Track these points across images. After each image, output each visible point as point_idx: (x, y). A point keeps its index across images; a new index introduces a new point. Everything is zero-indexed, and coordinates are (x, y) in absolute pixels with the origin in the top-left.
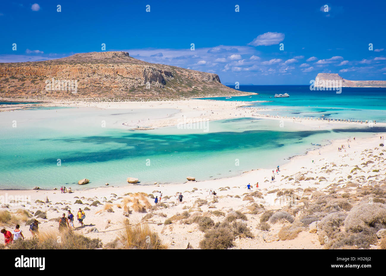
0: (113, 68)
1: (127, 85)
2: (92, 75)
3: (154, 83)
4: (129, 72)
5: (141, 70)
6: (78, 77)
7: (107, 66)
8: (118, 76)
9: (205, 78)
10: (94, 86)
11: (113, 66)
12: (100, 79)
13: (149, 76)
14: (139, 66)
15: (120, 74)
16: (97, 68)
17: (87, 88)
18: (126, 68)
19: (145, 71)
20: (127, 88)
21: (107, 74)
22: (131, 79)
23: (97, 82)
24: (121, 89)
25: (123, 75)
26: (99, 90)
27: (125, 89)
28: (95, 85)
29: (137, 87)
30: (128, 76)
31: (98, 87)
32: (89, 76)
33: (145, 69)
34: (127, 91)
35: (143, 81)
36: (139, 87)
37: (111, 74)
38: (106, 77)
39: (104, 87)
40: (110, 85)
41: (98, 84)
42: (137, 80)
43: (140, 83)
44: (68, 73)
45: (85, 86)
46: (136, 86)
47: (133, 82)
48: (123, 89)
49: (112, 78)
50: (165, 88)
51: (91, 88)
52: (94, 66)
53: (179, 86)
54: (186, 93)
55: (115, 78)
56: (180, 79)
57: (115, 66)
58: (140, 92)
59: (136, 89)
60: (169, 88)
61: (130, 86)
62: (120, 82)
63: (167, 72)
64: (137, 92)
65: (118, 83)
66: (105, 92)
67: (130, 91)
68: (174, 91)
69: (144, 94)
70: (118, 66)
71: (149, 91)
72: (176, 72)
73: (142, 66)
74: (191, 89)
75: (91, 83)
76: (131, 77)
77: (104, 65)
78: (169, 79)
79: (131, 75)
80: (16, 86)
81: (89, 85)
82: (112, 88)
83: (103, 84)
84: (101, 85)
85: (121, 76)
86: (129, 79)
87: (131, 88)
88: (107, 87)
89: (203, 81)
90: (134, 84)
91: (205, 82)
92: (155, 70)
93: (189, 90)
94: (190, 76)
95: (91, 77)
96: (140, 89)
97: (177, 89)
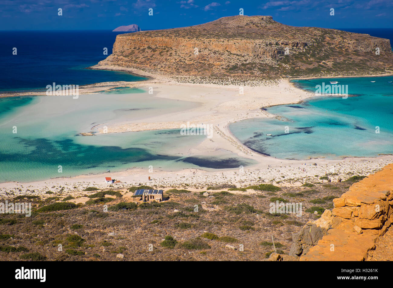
0: (223, 43)
2: (203, 50)
3: (265, 60)
4: (237, 48)
5: (250, 46)
6: (191, 52)
7: (218, 41)
8: (226, 51)
9: (360, 47)
10: (199, 62)
11: (223, 42)
12: (209, 54)
14: (249, 41)
15: (229, 50)
16: (209, 43)
17: (193, 64)
18: (235, 43)
20: (229, 66)
21: (217, 49)
22: (237, 55)
23: (204, 58)
24: (221, 67)
25: (231, 51)
26: (202, 67)
27: (226, 67)
28: (201, 61)
29: (240, 66)
30: (235, 52)
31: (203, 63)
33: (256, 44)
34: (226, 69)
35: (251, 57)
36: (243, 65)
37: (220, 49)
38: (215, 53)
39: (208, 65)
40: (213, 62)
42: (243, 57)
43: (246, 61)
44: (183, 47)
46: (240, 64)
47: (238, 59)
48: (224, 67)
49: (220, 54)
50: (278, 65)
51: (196, 64)
52: (207, 41)
53: (303, 62)
54: (301, 71)
55: (222, 55)
56: (318, 49)
57: (225, 41)
58: (240, 71)
59: (237, 67)
60: (284, 65)
61: (233, 64)
62: (225, 59)
63: (297, 44)
64: (236, 71)
65: (222, 60)
66: (205, 69)
67: (230, 69)
68: (289, 68)
69: (243, 73)
70: (228, 41)
71: (251, 69)
72: (324, 38)
73: (253, 41)
74: (316, 65)
75: (198, 59)
76: (239, 53)
77: (216, 40)
78: (295, 52)
79: (239, 51)
80: (147, 57)
81: (196, 61)
82: (214, 65)
83: (208, 61)
84: (206, 62)
85: (229, 52)
86: (235, 56)
87: (233, 66)
88: (210, 64)
89: (355, 51)
90: (238, 61)
91: (357, 53)
92: (271, 44)
93: (311, 67)
94: (341, 44)
95: (202, 53)
96: (242, 67)
97: (294, 66)
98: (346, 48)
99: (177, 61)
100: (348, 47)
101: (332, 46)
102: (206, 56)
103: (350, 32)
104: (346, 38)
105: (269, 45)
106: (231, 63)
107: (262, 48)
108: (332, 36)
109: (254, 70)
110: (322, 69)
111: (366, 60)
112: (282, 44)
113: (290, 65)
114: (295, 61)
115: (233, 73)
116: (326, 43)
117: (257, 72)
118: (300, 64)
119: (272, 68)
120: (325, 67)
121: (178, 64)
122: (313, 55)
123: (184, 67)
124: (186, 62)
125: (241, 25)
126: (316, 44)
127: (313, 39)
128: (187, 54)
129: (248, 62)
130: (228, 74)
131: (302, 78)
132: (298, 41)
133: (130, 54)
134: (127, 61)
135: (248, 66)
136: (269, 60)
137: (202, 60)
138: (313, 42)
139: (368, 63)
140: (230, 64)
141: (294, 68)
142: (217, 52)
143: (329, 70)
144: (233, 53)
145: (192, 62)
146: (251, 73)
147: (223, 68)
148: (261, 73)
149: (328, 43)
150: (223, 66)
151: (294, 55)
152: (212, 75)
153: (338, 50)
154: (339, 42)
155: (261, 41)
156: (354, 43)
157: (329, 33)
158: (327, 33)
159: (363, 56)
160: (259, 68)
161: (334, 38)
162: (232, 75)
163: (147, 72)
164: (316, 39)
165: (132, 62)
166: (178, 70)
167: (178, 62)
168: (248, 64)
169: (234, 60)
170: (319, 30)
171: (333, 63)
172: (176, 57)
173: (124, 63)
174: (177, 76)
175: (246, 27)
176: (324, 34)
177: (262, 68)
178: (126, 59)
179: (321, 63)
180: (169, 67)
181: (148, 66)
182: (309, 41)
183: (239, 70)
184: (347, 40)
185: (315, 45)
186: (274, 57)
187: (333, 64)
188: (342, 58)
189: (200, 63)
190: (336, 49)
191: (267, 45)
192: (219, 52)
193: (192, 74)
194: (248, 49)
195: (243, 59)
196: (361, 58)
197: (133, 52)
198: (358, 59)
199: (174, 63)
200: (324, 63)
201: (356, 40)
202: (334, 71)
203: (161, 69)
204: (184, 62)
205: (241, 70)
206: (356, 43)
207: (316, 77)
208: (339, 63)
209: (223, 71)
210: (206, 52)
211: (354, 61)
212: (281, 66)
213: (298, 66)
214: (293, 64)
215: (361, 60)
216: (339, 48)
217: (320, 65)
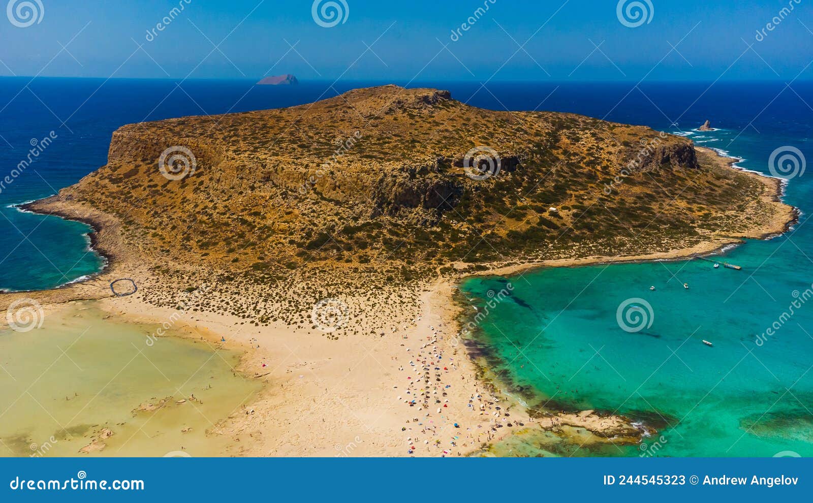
1: (315, 225)
2: (261, 184)
3: (407, 214)
4: (337, 184)
5: (368, 179)
6: (233, 188)
7: (296, 164)
8: (312, 192)
10: (242, 220)
11: (307, 166)
12: (271, 198)
13: (392, 196)
15: (319, 189)
16: (274, 167)
17: (227, 224)
18: (332, 173)
19: (382, 181)
20: (308, 235)
21: (290, 185)
22: (337, 203)
23: (256, 209)
24: (288, 240)
25: (323, 193)
26: (242, 236)
27: (302, 238)
28: (247, 218)
30: (333, 195)
31: (250, 224)
32: (253, 188)
33: (385, 175)
34: (300, 245)
35: (370, 210)
36: (348, 231)
37: (298, 185)
38: (285, 195)
39: (259, 229)
40: (274, 223)
41: (256, 214)
42: (352, 207)
43: (355, 219)
46: (339, 228)
47: (337, 214)
48: (296, 237)
49: (296, 198)
50: (441, 224)
51: (232, 225)
53: (503, 210)
54: (494, 244)
55: (301, 200)
56: (540, 171)
57: (311, 164)
58: (335, 251)
59: (331, 239)
60: (455, 225)
61: (321, 228)
62: (303, 214)
64: (326, 250)
65: (297, 217)
66: (247, 245)
67: (310, 246)
68: (465, 233)
69: (339, 259)
70: (318, 165)
71: (363, 246)
72: (557, 140)
74: (535, 219)
75: (242, 211)
76: (340, 197)
77: (290, 160)
79: (343, 192)
80: (156, 186)
81: (235, 217)
82: (274, 232)
83: (264, 218)
84: (258, 220)
85: (317, 193)
86: (331, 205)
87: (320, 234)
88: (265, 227)
90: (336, 220)
92: (423, 172)
93: (521, 226)
94: (591, 155)
95: (257, 193)
96: (344, 239)
97: (478, 226)
98: (605, 163)
99: (197, 210)
100: (607, 160)
101: (574, 159)
102: (263, 201)
103: (611, 122)
104: (602, 140)
105: (418, 176)
106: (317, 226)
107: (401, 185)
108: (574, 134)
109: (372, 249)
110: (548, 232)
111: (648, 195)
112: (457, 164)
113: (471, 222)
114: (484, 209)
115: (314, 259)
116: (560, 151)
118: (494, 218)
120: (555, 227)
121: (195, 220)
122: (530, 190)
123: (203, 233)
124: (215, 215)
125: (376, 113)
126: (538, 156)
127: (531, 146)
128: (223, 191)
129: (361, 222)
130: (299, 260)
131: (494, 269)
133: (128, 175)
134: (111, 195)
135: (360, 234)
136: (415, 214)
137: (250, 215)
138: (533, 152)
139: (655, 206)
140: (315, 228)
141: (479, 232)
142: (290, 193)
143: (565, 238)
144: (327, 197)
145: (225, 219)
146: (360, 257)
147: (292, 242)
148: (390, 258)
149: (565, 152)
150: (293, 237)
152: (256, 267)
153: (586, 170)
154: (588, 150)
155: (399, 165)
156: (620, 152)
157: (568, 128)
158: (563, 128)
159: (642, 184)
160: (386, 242)
161: (578, 140)
164: (538, 145)
165: (119, 199)
166: (188, 239)
167: (199, 212)
168: (359, 229)
169: (325, 219)
170: (546, 120)
171: (575, 211)
173: (104, 198)
175: (386, 118)
176: (557, 130)
177: (395, 238)
178: (114, 188)
179: (546, 215)
180: (173, 228)
182: (523, 150)
183: (333, 247)
184: (606, 144)
185: (535, 159)
186: (430, 204)
187: (575, 215)
188: (596, 194)
189: (244, 222)
190: (582, 168)
191: (413, 176)
192: (296, 192)
194: (364, 188)
195: (349, 214)
196: (637, 190)
197: (135, 171)
199: (190, 216)
200: (553, 214)
201: (626, 144)
202: (577, 239)
204: (211, 215)
205: (338, 249)
206: (626, 151)
207: (531, 265)
208: (590, 213)
209: (290, 252)
210: (266, 191)
211: (622, 202)
212: (446, 227)
213: (489, 227)
214: (479, 220)
215: (639, 198)
216: (588, 164)
217: (543, 221)
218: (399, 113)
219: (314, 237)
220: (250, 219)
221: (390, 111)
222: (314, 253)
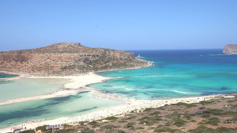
1: (62, 65)
3: (80, 63)
4: (65, 58)
5: (72, 57)
9: (122, 56)
11: (58, 55)
12: (50, 62)
13: (77, 60)
14: (71, 54)
15: (61, 59)
16: (50, 56)
17: (42, 67)
18: (64, 56)
20: (62, 67)
21: (54, 59)
22: (66, 61)
23: (48, 64)
26: (47, 68)
30: (65, 60)
31: (48, 66)
32: (45, 60)
33: (75, 56)
34: (60, 69)
35: (73, 62)
36: (69, 66)
37: (56, 59)
38: (54, 61)
43: (70, 64)
44: (35, 59)
45: (41, 66)
46: (68, 66)
49: (56, 61)
50: (87, 65)
51: (44, 67)
52: (48, 55)
53: (98, 63)
54: (98, 68)
55: (58, 61)
56: (104, 58)
58: (68, 69)
59: (66, 68)
60: (90, 65)
61: (64, 66)
62: (59, 64)
63: (94, 55)
66: (49, 69)
67: (63, 69)
68: (92, 67)
69: (70, 70)
70: (60, 54)
71: (74, 68)
72: (106, 53)
73: (73, 54)
74: (105, 65)
75: (45, 64)
76: (66, 60)
77: (54, 54)
78: (94, 59)
80: (13, 64)
82: (54, 67)
86: (65, 62)
88: (52, 66)
89: (120, 58)
90: (67, 64)
91: (121, 59)
92: (82, 56)
93: (102, 66)
94: (113, 55)
95: (46, 61)
96: (69, 67)
97: (94, 66)
98: (116, 57)
99: (32, 66)
101: (110, 56)
107: (78, 58)
111: (126, 62)
112: (87, 55)
113: (92, 65)
114: (94, 63)
117: (77, 70)
118: (97, 65)
119: (84, 67)
120: (109, 66)
121: (33, 67)
122: (102, 61)
123: (37, 69)
124: (38, 66)
125: (65, 47)
128: (38, 62)
129: (72, 65)
130: (62, 71)
131: (99, 71)
132: (94, 54)
136: (82, 63)
139: (127, 64)
141: (95, 67)
143: (111, 68)
144: (63, 61)
146: (74, 70)
147: (59, 68)
148: (79, 70)
149: (108, 55)
151: (94, 60)
152: (54, 72)
155: (77, 54)
156: (119, 55)
158: (107, 51)
159: (124, 60)
161: (110, 53)
162: (64, 71)
163: (14, 73)
164: (102, 53)
165: (3, 68)
166: (33, 70)
168: (72, 66)
169: (64, 64)
171: (112, 64)
172: (32, 64)
174: (34, 74)
175: (68, 48)
177: (79, 67)
179: (107, 64)
180: (28, 69)
181: (14, 69)
182: (99, 54)
185: (102, 56)
186: (84, 62)
188: (116, 62)
189: (46, 66)
191: (80, 56)
193: (42, 72)
194: (71, 58)
195: (69, 63)
196: (123, 61)
197: (3, 62)
198: (122, 62)
199: (31, 67)
201: (120, 53)
202: (113, 67)
203: (23, 70)
204: (37, 66)
208: (115, 64)
209: (59, 70)
210: (49, 60)
211: (121, 63)
212: (88, 66)
213: (96, 66)
214: (94, 65)
215: (124, 62)
216: (113, 57)
217: (106, 65)
218: (70, 47)
219: (63, 67)
220: (48, 65)
221: (68, 47)
222: (64, 70)
